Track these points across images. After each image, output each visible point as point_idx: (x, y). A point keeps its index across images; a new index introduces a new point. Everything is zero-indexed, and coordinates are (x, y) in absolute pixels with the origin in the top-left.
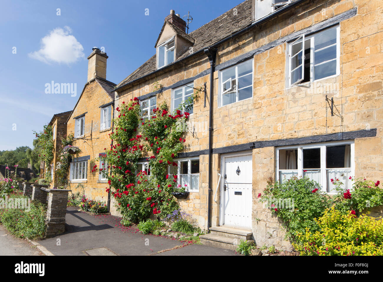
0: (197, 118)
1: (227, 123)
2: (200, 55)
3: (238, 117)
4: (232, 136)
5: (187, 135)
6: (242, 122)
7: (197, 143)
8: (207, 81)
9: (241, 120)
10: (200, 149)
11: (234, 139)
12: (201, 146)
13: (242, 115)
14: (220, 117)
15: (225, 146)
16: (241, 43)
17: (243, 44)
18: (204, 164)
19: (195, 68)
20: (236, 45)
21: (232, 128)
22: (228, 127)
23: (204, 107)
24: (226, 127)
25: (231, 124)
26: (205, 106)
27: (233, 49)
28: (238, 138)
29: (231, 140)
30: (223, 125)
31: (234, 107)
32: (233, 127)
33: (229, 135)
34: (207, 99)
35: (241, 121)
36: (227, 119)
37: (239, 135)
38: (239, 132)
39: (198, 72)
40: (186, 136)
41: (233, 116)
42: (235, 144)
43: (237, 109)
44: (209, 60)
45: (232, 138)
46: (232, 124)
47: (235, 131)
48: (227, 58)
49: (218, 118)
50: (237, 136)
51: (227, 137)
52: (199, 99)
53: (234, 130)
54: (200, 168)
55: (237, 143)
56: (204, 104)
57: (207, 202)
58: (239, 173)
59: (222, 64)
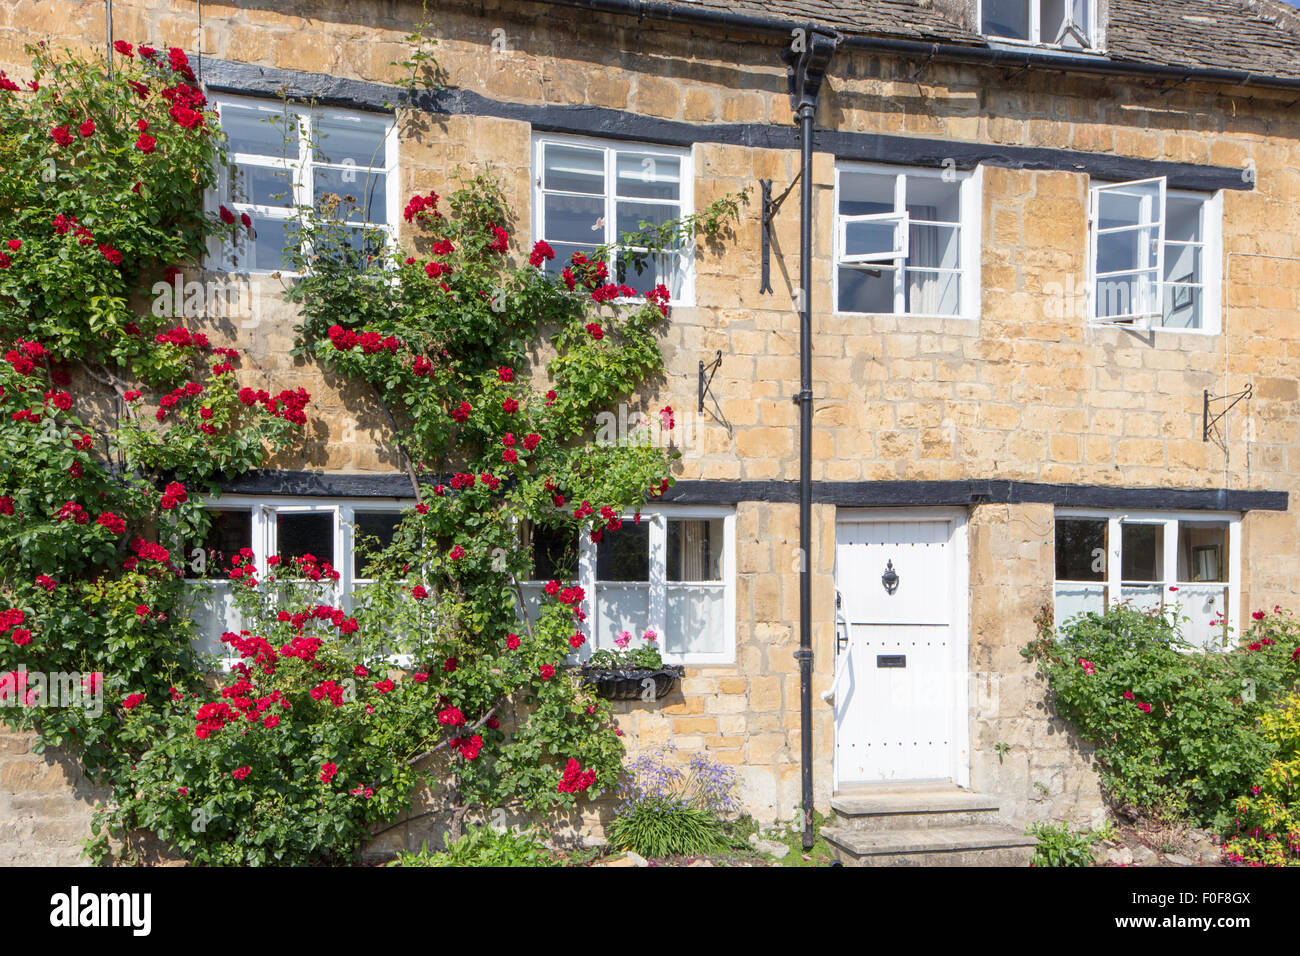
0: (718, 331)
1: (877, 389)
3: (925, 375)
4: (901, 441)
5: (657, 397)
6: (938, 399)
7: (725, 444)
8: (774, 178)
9: (936, 391)
10: (743, 471)
11: (907, 454)
12: (748, 462)
13: (938, 370)
14: (844, 356)
15: (868, 477)
16: (932, 93)
17: (940, 100)
18: (765, 544)
19: (698, 87)
20: (910, 90)
21: (898, 413)
22: (881, 404)
23: (762, 292)
24: (876, 404)
25: (896, 394)
26: (766, 286)
27: (899, 99)
28: (923, 456)
29: (897, 458)
30: (860, 393)
31: (906, 333)
32: (905, 409)
33: (888, 438)
34: (773, 257)
35: (936, 395)
36: (875, 371)
37: (928, 445)
38: (927, 434)
39: (718, 112)
40: (652, 402)
41: (904, 368)
42: (910, 475)
43: (918, 342)
44: (786, 86)
45: (899, 452)
46: (900, 398)
47: (911, 427)
48: (874, 122)
49: (835, 358)
50: (922, 447)
51: (880, 444)
52: (727, 243)
53: (909, 421)
54: (744, 558)
55: (920, 473)
56: (758, 277)
57: (787, 701)
58: (893, 586)
59: (850, 136)
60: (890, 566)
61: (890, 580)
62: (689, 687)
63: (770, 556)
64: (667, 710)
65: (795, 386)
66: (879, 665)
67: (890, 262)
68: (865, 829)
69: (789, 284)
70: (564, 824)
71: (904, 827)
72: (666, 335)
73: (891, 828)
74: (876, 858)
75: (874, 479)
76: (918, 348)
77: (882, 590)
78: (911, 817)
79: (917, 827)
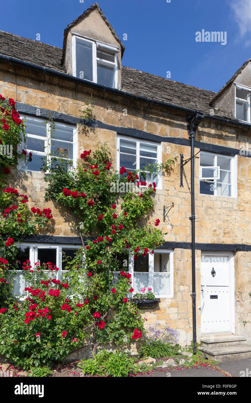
0: (169, 197)
1: (211, 217)
2: (171, 112)
3: (224, 213)
4: (218, 232)
5: (152, 216)
6: (227, 220)
7: (171, 231)
8: (184, 154)
9: (227, 218)
10: (176, 239)
11: (219, 236)
12: (178, 236)
13: (227, 212)
14: (203, 207)
15: (209, 242)
16: (224, 134)
17: (226, 136)
18: (182, 261)
19: (163, 126)
20: (219, 132)
21: (217, 223)
22: (213, 221)
23: (181, 186)
24: (211, 221)
25: (216, 218)
26: (182, 185)
27: (216, 135)
28: (223, 237)
29: (217, 237)
30: (207, 217)
31: (218, 201)
32: (219, 223)
33: (214, 231)
34: (183, 177)
35: (226, 219)
36: (210, 211)
37: (225, 233)
38: (224, 230)
39: (168, 134)
40: (150, 217)
41: (218, 211)
42: (220, 242)
43: (222, 204)
44: (186, 128)
45: (217, 235)
46: (217, 219)
47: (220, 228)
48: (209, 140)
49: (200, 207)
50: (223, 234)
51: (212, 233)
52: (171, 171)
53: (219, 226)
54: (176, 265)
55: (223, 242)
56: (179, 182)
57: (188, 309)
58: (214, 275)
59: (203, 143)
60: (213, 269)
61: (213, 273)
62: (161, 305)
63: (184, 265)
64: (155, 312)
65: (190, 215)
66: (211, 298)
67: (213, 180)
68: (212, 347)
69: (188, 185)
70: (125, 348)
71: (222, 346)
72: (154, 197)
73: (219, 347)
74: (219, 356)
75: (211, 243)
76: (222, 205)
77: (211, 276)
78: (224, 343)
79: (226, 346)
